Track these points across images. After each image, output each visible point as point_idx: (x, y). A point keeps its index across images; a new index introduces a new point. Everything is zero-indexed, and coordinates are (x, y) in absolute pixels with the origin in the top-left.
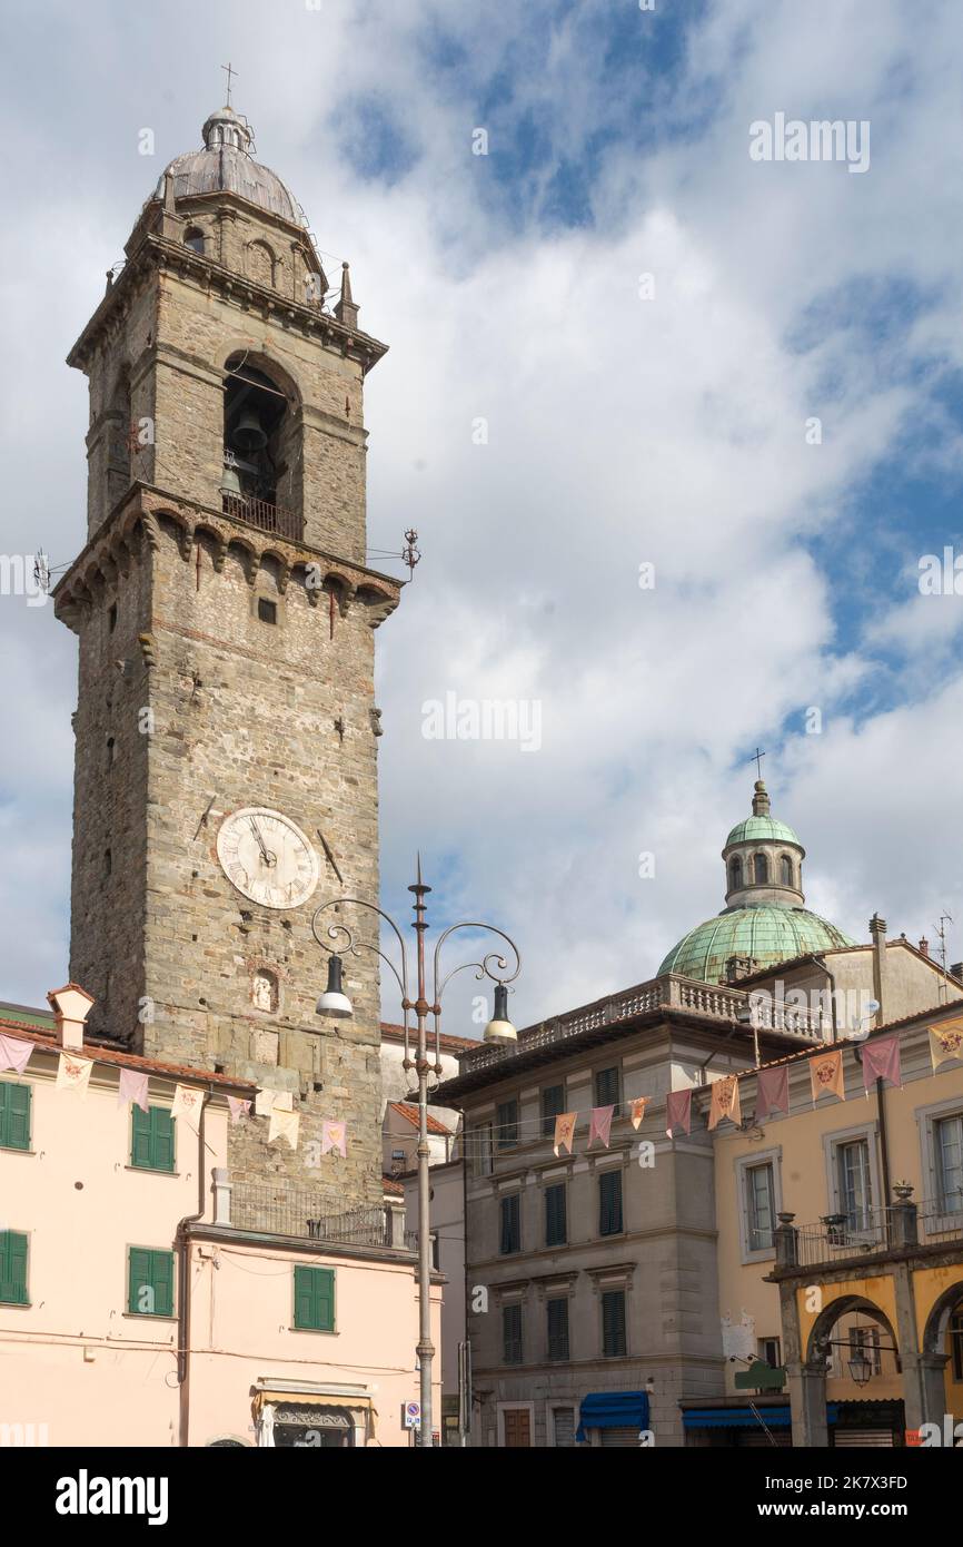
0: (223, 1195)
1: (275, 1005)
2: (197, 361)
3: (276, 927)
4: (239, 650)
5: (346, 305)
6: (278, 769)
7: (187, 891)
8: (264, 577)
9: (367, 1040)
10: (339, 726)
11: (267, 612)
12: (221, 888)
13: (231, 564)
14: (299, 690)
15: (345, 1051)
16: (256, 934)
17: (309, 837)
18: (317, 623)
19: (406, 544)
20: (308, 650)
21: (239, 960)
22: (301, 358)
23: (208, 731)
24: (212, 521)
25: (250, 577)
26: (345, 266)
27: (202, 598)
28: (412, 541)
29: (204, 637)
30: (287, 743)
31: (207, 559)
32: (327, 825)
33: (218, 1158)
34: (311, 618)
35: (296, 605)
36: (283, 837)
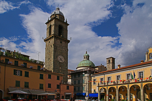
0: (62, 82)
1: (61, 69)
2: (57, 25)
3: (61, 64)
4: (59, 45)
5: (66, 22)
6: (62, 53)
7: (56, 61)
8: (61, 40)
10: (66, 50)
11: (61, 42)
12: (58, 61)
13: (59, 39)
14: (63, 48)
15: (66, 72)
17: (64, 58)
18: (64, 43)
20: (64, 45)
21: (59, 66)
23: (57, 51)
24: (58, 36)
26: (66, 19)
27: (57, 41)
28: (71, 38)
29: (57, 44)
30: (62, 51)
31: (57, 39)
33: (62, 79)
36: (62, 57)
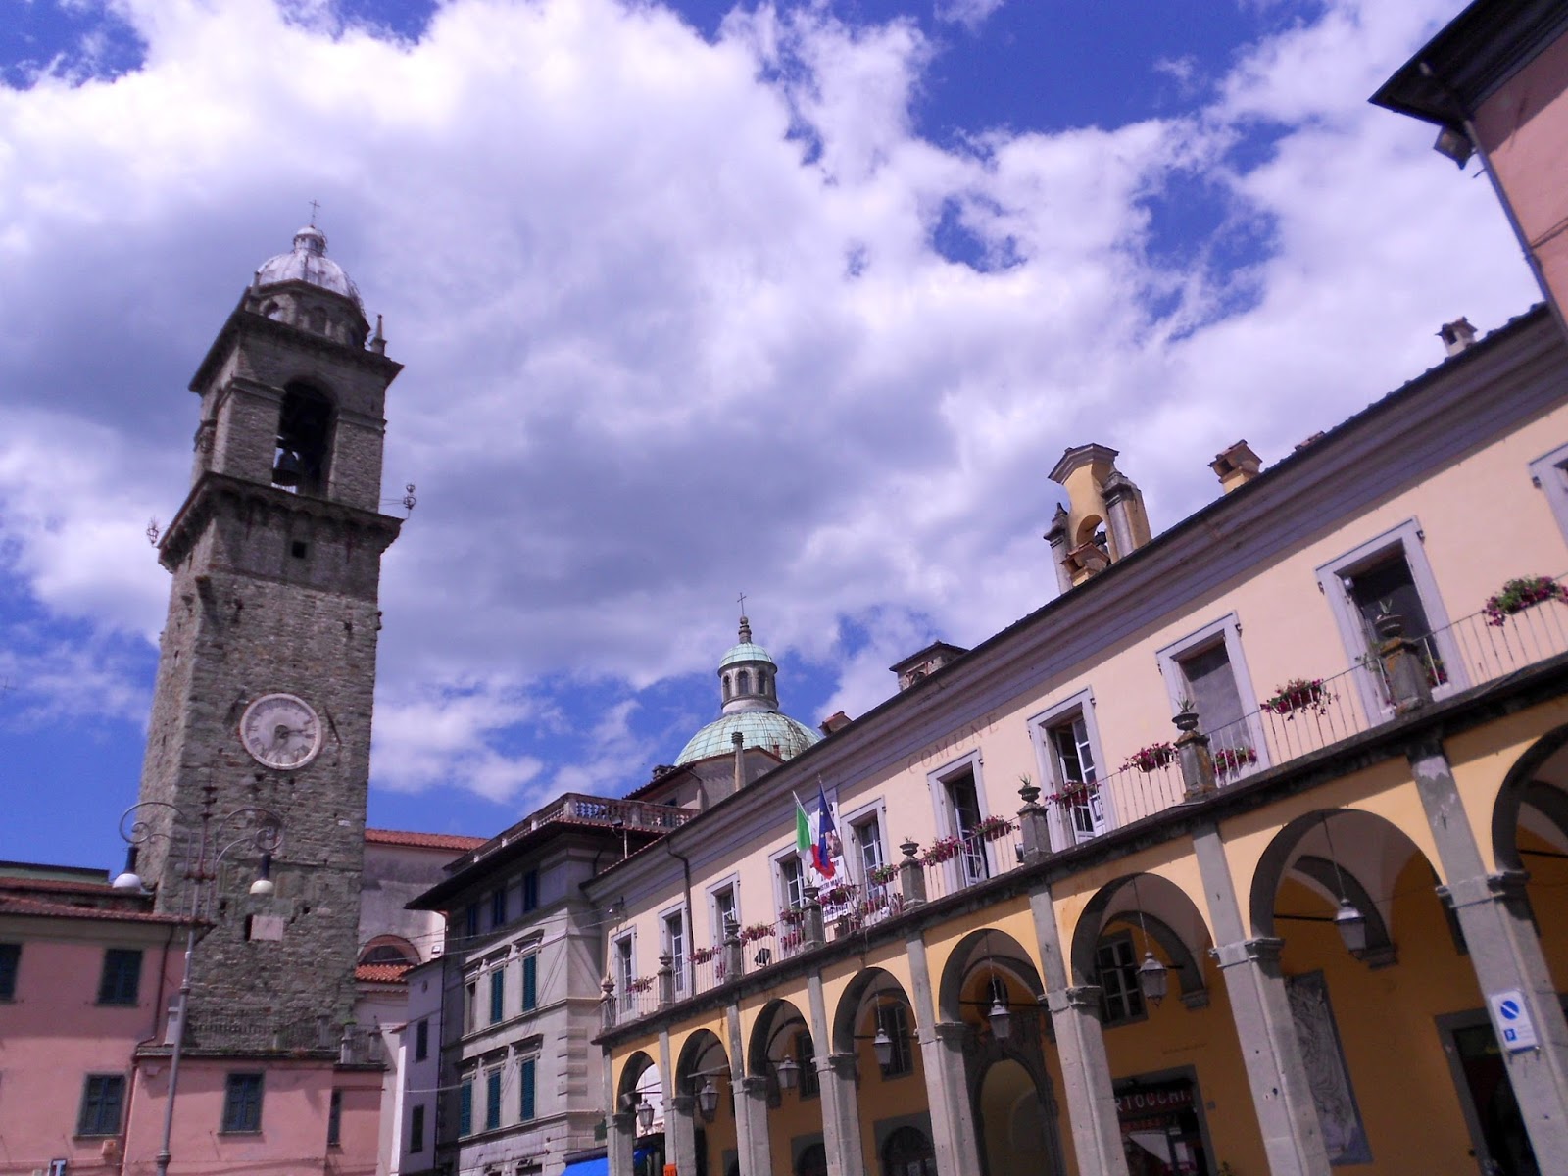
2: (264, 389)
3: (283, 785)
4: (274, 579)
5: (379, 342)
6: (296, 663)
7: (213, 764)
8: (299, 526)
9: (351, 867)
10: (348, 627)
11: (299, 550)
12: (243, 759)
13: (276, 519)
14: (318, 603)
15: (335, 879)
16: (266, 793)
17: (317, 712)
18: (337, 554)
19: (406, 493)
20: (328, 574)
21: (250, 814)
22: (342, 379)
23: (243, 641)
25: (288, 528)
26: (380, 317)
27: (250, 545)
28: (411, 491)
29: (247, 574)
30: (306, 643)
31: (257, 517)
32: (332, 701)
34: (332, 551)
35: (322, 543)
36: (296, 714)
